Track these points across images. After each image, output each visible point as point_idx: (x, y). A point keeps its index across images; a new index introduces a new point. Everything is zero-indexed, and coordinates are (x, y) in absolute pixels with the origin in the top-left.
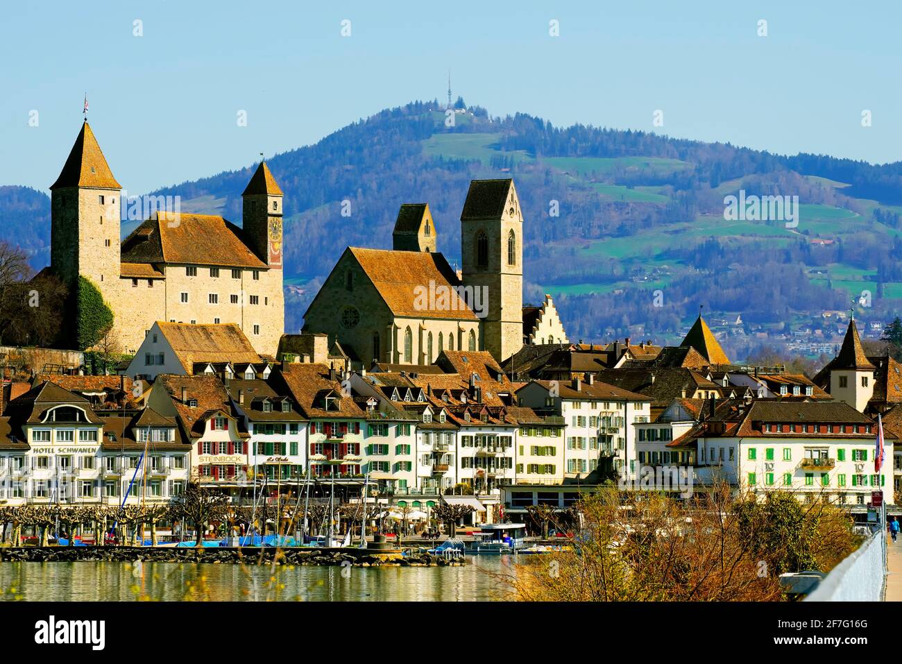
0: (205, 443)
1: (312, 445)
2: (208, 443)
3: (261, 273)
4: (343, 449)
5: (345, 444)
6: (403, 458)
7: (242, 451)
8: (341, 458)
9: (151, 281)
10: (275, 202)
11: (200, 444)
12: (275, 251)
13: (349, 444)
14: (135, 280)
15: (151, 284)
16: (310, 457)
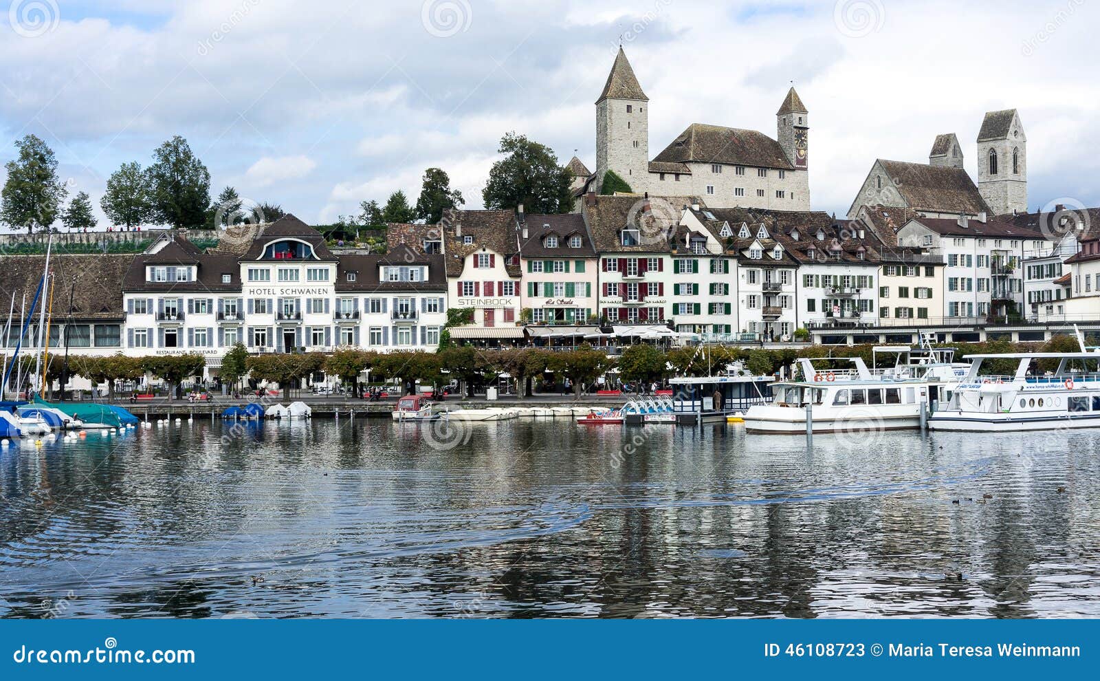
0: (466, 283)
1: (605, 284)
2: (471, 283)
3: (786, 173)
4: (644, 289)
5: (646, 284)
6: (718, 298)
7: (514, 292)
8: (641, 299)
9: (677, 175)
10: (800, 118)
11: (460, 284)
12: (801, 156)
13: (651, 284)
14: (662, 175)
15: (677, 179)
16: (601, 298)
